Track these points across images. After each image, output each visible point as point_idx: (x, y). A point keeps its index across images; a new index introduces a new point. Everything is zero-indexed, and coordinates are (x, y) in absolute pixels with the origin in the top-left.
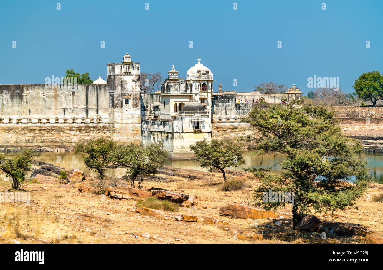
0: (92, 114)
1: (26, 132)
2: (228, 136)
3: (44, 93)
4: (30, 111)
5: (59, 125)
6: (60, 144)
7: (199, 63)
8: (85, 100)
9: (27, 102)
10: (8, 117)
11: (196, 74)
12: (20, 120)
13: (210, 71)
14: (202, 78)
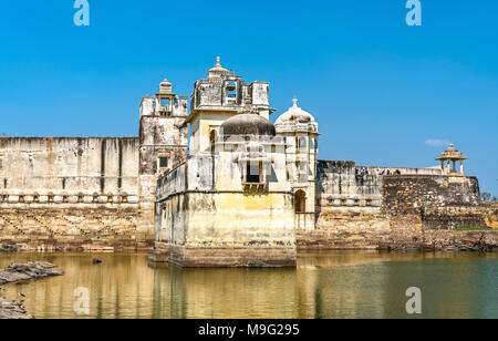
0: (111, 187)
2: (344, 228)
3: (30, 152)
4: (5, 181)
5: (54, 205)
7: (295, 105)
8: (100, 164)
11: (288, 122)
13: (312, 119)
14: (299, 128)
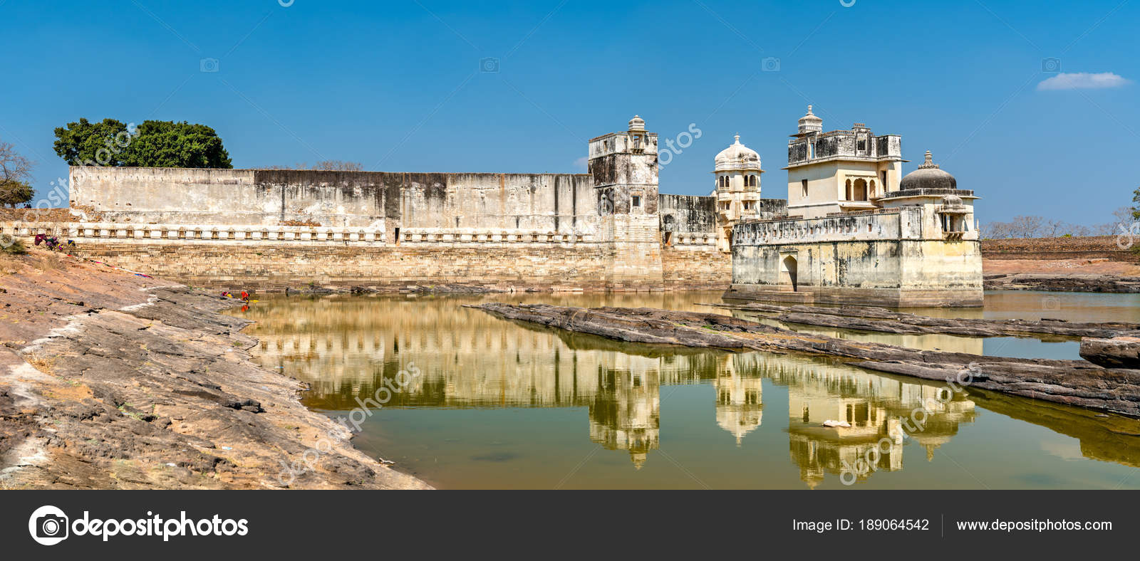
0: (565, 226)
1: (453, 258)
3: (482, 189)
4: (457, 219)
5: (508, 245)
6: (515, 279)
7: (737, 142)
8: (554, 202)
9: (453, 205)
10: (420, 230)
11: (737, 160)
12: (440, 236)
14: (749, 166)
